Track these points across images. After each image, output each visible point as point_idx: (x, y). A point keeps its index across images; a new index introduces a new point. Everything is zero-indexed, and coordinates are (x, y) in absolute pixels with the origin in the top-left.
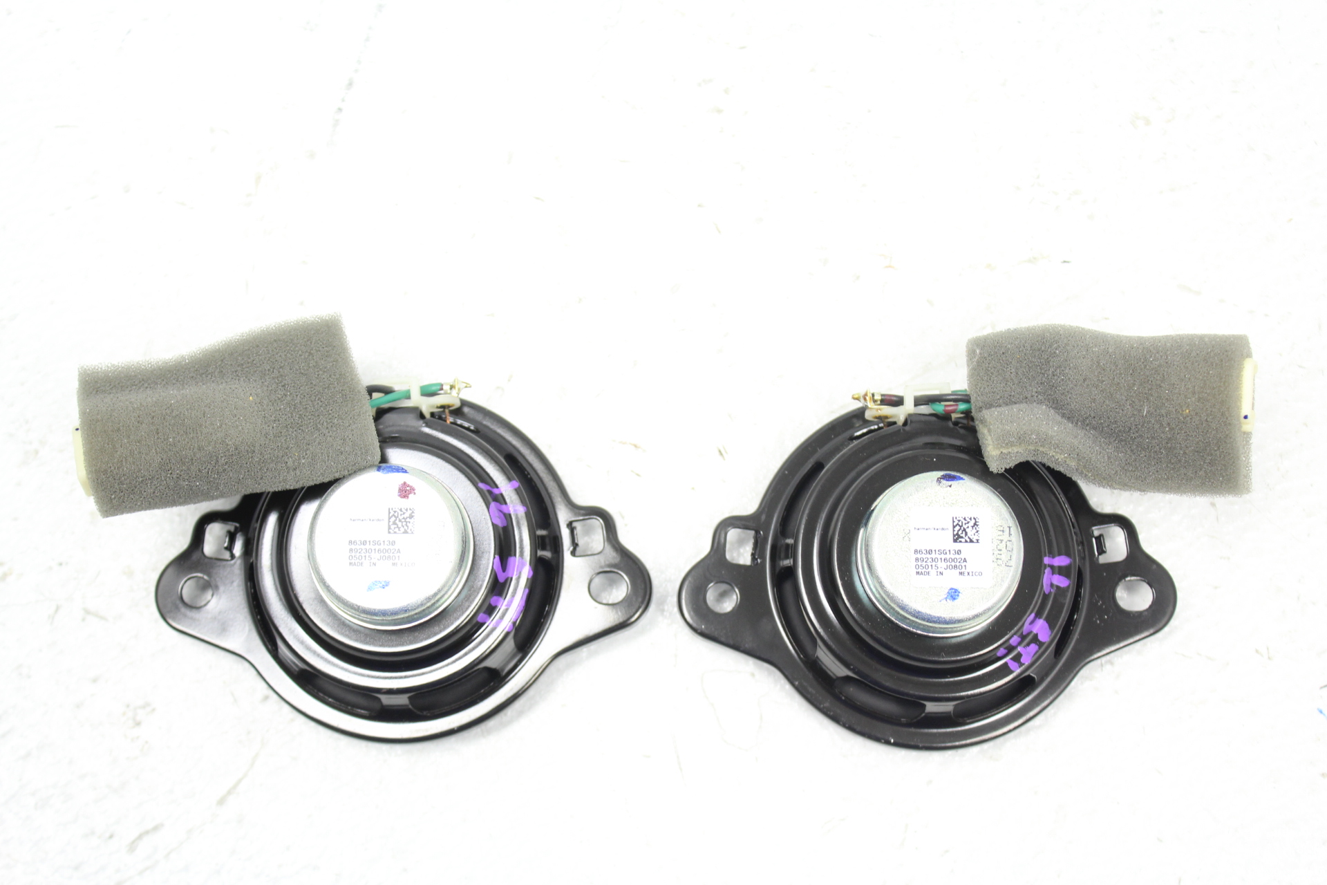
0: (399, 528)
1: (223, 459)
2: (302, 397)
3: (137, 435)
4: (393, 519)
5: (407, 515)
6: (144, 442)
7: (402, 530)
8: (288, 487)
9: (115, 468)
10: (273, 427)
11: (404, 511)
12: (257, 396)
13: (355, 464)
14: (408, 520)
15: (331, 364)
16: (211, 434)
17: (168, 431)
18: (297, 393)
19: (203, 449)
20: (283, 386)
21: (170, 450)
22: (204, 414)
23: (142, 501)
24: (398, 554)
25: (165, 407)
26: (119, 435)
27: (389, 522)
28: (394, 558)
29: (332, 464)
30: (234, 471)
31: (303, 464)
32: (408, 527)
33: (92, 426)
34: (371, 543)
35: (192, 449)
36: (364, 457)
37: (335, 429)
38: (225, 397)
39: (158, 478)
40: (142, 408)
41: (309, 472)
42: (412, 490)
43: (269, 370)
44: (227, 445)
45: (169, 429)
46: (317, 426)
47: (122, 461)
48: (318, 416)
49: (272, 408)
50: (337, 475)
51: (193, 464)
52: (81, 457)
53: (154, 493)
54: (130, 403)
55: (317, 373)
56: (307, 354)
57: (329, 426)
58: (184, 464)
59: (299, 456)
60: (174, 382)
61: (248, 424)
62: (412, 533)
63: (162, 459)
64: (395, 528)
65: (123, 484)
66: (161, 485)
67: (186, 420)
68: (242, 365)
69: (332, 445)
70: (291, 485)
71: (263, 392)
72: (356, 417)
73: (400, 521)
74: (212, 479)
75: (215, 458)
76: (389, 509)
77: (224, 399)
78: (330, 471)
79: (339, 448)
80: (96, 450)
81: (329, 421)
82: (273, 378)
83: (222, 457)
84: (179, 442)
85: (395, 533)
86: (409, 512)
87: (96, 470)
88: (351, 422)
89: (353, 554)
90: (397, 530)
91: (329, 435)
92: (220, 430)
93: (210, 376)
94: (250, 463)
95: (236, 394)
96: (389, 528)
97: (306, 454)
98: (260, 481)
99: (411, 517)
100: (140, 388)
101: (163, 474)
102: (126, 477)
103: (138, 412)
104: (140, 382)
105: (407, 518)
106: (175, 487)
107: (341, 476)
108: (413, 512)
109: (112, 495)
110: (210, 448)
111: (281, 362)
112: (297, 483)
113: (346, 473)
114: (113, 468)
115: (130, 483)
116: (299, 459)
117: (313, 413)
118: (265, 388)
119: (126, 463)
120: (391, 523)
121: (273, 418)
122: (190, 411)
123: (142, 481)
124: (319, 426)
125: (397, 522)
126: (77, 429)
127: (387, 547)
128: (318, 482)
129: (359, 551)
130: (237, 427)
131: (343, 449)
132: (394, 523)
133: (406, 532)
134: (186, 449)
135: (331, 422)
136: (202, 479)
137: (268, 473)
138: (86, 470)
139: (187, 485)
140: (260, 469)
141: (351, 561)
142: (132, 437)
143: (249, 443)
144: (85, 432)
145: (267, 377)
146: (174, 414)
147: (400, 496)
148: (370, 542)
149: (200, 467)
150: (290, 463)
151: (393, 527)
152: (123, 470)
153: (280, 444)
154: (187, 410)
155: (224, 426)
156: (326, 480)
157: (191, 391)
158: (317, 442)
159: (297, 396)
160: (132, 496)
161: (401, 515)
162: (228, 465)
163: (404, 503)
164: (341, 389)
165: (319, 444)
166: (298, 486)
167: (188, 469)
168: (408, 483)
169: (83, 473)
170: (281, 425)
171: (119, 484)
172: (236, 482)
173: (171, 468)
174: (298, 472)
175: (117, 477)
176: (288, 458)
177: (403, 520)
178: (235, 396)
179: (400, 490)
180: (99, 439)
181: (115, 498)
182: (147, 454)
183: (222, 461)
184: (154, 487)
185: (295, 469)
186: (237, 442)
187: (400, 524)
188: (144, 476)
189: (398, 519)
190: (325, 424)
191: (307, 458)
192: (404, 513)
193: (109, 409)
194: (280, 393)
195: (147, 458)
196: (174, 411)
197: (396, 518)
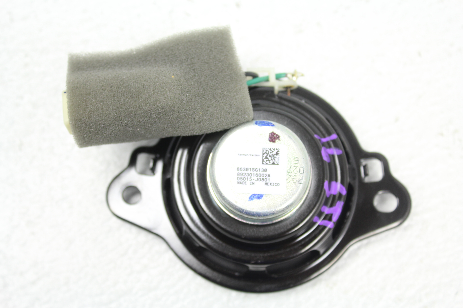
0: (269, 161)
1: (154, 115)
2: (205, 77)
3: (101, 97)
4: (265, 155)
5: (275, 152)
6: (105, 103)
7: (271, 162)
8: (195, 134)
9: (86, 118)
10: (186, 96)
11: (273, 150)
12: (177, 76)
13: (237, 120)
14: (275, 156)
15: (223, 57)
16: (148, 99)
17: (121, 96)
18: (202, 75)
19: (142, 108)
20: (194, 70)
21: (121, 108)
22: (144, 86)
23: (103, 139)
24: (269, 177)
25: (119, 81)
26: (90, 97)
27: (263, 157)
28: (266, 180)
29: (223, 120)
30: (161, 122)
31: (205, 119)
32: (275, 160)
33: (74, 91)
34: (252, 170)
35: (135, 108)
36: (243, 116)
37: (225, 98)
38: (157, 75)
39: (113, 125)
40: (105, 81)
41: (209, 125)
42: (278, 137)
43: (185, 59)
44: (157, 106)
45: (121, 94)
46: (214, 96)
47: (91, 114)
48: (215, 89)
49: (186, 83)
50: (226, 127)
51: (135, 117)
52: (66, 110)
53: (111, 134)
54: (98, 77)
55: (215, 63)
56: (209, 50)
57: (221, 96)
58: (129, 117)
59: (202, 114)
60: (126, 65)
61: (171, 93)
62: (278, 164)
63: (116, 113)
64: (267, 161)
65: (91, 128)
66: (115, 130)
67: (132, 89)
68: (168, 56)
69: (224, 108)
70: (197, 132)
71: (181, 73)
72: (238, 91)
73: (270, 156)
74: (147, 127)
75: (149, 114)
76: (263, 148)
77: (157, 77)
78: (222, 124)
79: (228, 110)
80: (75, 106)
81: (222, 93)
82: (188, 65)
83: (154, 114)
84: (127, 103)
85: (267, 164)
86: (276, 151)
87: (74, 119)
88: (235, 93)
89: (240, 177)
90: (268, 162)
91: (221, 101)
92: (153, 96)
93: (148, 62)
94: (171, 118)
95: (164, 74)
96: (263, 161)
97: (207, 113)
98: (178, 130)
99: (277, 154)
100: (104, 68)
101: (117, 123)
102: (93, 124)
103: (102, 83)
104: (105, 64)
105: (274, 154)
106: (124, 131)
107: (228, 128)
108: (278, 151)
109: (84, 135)
110: (146, 108)
111: (193, 55)
112: (200, 131)
113: (231, 126)
114: (85, 118)
115: (96, 128)
116: (203, 116)
117: (212, 88)
118: (182, 71)
119: (94, 115)
120: (264, 158)
121: (186, 90)
122: (135, 84)
123: (103, 127)
124: (215, 96)
125: (268, 157)
126: (65, 92)
127: (262, 173)
128: (214, 131)
129: (243, 175)
130: (164, 95)
131: (230, 111)
132: (266, 158)
133: (273, 164)
134: (132, 108)
135: (223, 94)
136: (141, 127)
137: (183, 125)
138: (69, 118)
139: (131, 130)
140: (178, 122)
141: (239, 181)
142: (98, 99)
143: (171, 106)
144: (69, 95)
145: (184, 64)
146: (125, 85)
147: (270, 141)
148: (250, 169)
149: (140, 119)
150: (197, 119)
151: (265, 160)
152: (91, 119)
153: (190, 107)
154: (133, 83)
155: (155, 94)
156: (219, 130)
157: (136, 71)
158: (214, 106)
159: (202, 76)
160: (97, 136)
161: (271, 152)
162: (157, 119)
163: (272, 145)
164: (229, 73)
165: (215, 107)
166: (201, 133)
167: (132, 120)
168: (275, 132)
169: (67, 120)
170: (192, 95)
171: (89, 128)
172: (162, 130)
173: (121, 119)
174: (201, 124)
175: (88, 124)
176: (196, 116)
177: (272, 156)
178: (163, 75)
179: (270, 137)
180: (78, 99)
181: (86, 137)
182: (107, 110)
183: (154, 116)
184: (111, 131)
185: (200, 123)
186: (163, 105)
187: (270, 159)
188: (105, 123)
189: (268, 155)
190: (219, 94)
191: (208, 116)
192: (273, 152)
193: (85, 81)
194: (192, 74)
195: (106, 112)
196: (125, 83)
197: (268, 154)
